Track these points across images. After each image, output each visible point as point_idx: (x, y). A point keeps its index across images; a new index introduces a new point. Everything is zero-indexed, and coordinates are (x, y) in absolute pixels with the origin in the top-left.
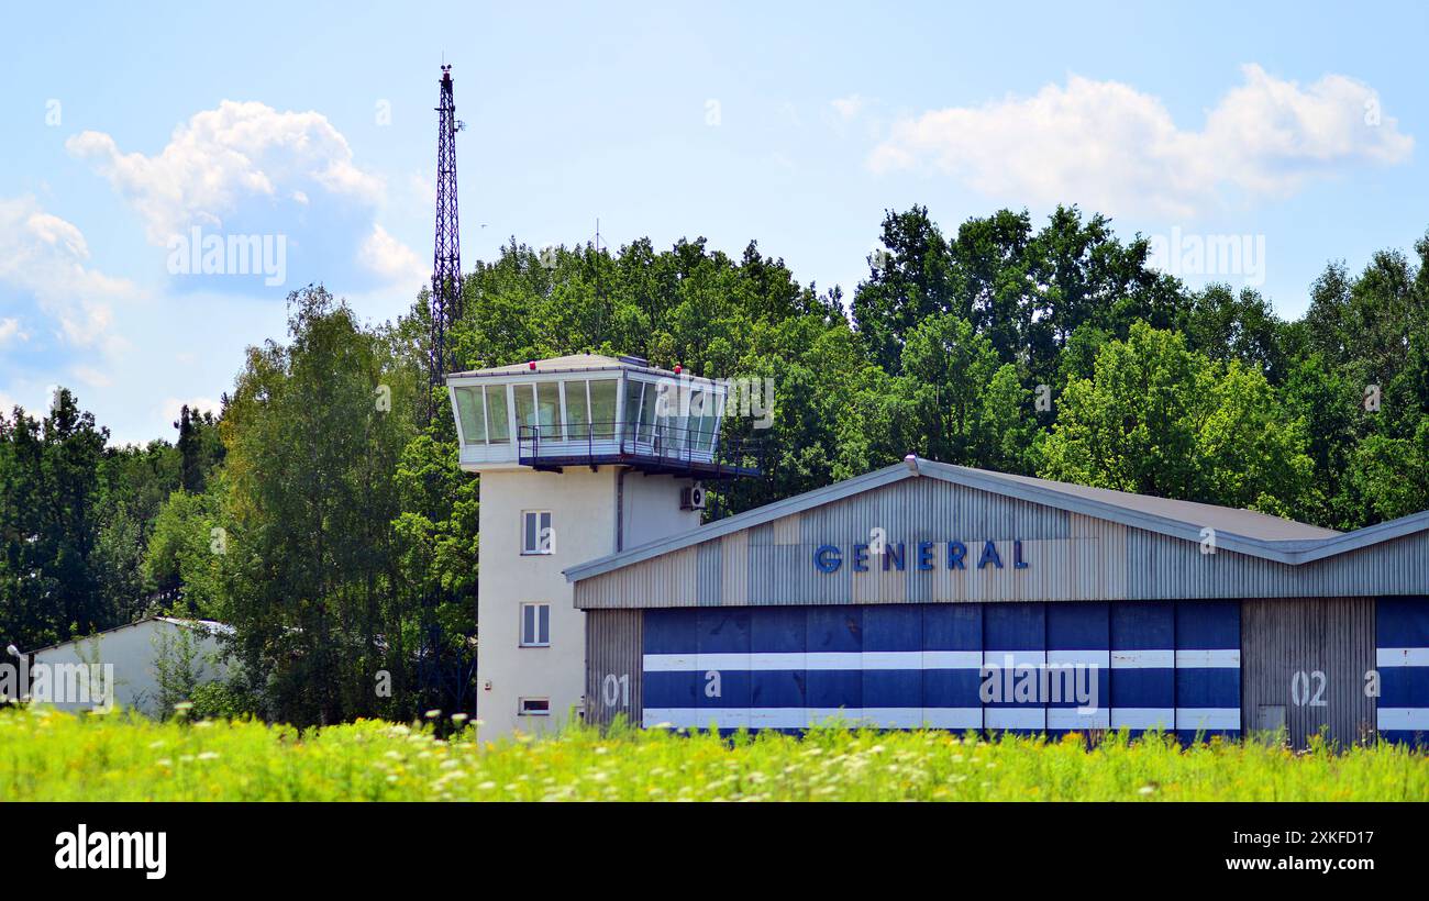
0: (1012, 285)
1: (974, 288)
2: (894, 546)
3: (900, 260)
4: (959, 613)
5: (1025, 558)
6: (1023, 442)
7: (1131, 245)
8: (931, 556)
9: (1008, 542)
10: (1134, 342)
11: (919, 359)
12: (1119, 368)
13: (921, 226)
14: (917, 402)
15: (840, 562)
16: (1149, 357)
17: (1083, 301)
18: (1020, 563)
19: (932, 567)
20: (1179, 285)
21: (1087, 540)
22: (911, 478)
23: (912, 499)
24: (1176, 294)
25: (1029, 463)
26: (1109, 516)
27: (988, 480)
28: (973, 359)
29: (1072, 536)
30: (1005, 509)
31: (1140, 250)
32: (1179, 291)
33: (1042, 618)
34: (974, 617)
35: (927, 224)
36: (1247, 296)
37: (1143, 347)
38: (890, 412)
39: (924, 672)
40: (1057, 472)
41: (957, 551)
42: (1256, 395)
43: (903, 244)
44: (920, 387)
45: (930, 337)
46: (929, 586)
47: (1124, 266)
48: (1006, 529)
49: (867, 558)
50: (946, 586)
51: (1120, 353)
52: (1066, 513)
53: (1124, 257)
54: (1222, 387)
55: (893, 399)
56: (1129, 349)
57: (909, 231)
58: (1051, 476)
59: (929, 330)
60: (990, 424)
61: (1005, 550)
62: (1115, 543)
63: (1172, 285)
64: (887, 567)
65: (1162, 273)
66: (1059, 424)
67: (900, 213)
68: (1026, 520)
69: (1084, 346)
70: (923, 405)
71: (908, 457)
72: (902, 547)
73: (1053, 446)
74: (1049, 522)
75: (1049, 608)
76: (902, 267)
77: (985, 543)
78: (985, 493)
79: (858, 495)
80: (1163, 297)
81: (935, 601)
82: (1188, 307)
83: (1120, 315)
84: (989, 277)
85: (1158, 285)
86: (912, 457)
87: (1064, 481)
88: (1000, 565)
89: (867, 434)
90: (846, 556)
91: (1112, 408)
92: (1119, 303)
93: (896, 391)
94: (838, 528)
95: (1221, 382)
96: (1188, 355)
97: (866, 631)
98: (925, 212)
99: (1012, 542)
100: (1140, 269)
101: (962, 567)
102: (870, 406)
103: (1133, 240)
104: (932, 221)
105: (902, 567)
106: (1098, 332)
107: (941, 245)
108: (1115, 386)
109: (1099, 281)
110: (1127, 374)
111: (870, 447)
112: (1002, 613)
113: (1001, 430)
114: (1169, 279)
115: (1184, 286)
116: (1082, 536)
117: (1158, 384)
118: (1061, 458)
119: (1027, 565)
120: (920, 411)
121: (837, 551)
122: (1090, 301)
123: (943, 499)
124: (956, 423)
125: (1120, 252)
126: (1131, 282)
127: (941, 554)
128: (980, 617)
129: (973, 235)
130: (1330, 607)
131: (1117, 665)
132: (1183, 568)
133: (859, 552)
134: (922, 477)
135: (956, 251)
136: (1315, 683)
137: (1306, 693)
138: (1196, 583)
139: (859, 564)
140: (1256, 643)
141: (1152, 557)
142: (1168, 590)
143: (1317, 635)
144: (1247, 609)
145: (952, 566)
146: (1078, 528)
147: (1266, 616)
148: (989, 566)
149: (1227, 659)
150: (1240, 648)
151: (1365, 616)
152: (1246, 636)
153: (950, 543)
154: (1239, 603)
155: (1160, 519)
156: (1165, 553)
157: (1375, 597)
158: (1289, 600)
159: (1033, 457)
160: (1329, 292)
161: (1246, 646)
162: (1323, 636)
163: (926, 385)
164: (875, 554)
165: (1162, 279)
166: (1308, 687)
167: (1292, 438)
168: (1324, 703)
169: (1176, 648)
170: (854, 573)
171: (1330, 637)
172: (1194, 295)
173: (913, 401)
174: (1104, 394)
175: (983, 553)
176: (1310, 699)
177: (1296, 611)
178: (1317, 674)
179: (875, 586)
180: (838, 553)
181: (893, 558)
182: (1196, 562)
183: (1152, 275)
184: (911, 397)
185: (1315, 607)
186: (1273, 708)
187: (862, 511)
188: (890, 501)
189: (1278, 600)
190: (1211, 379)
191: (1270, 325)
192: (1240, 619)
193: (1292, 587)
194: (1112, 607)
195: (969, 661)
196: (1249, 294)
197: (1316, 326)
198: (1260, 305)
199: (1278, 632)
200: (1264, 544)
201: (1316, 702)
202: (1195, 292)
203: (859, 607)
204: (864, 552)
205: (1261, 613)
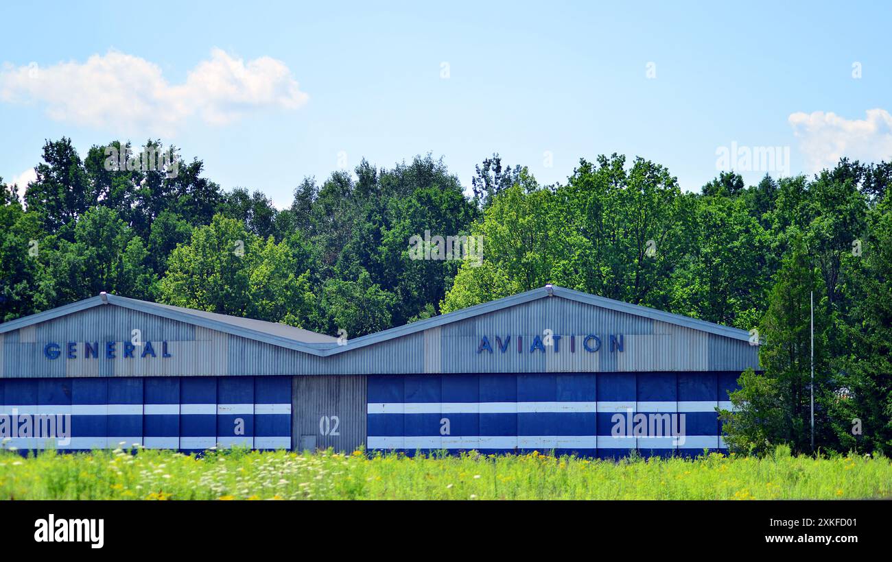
0: (122, 186)
1: (99, 187)
2: (92, 344)
3: (54, 170)
4: (129, 383)
5: (169, 351)
6: (147, 282)
7: (191, 164)
8: (114, 350)
9: (159, 343)
10: (215, 226)
11: (86, 232)
12: (206, 240)
13: (67, 150)
14: (85, 258)
15: (59, 353)
16: (223, 235)
17: (163, 196)
18: (166, 354)
19: (114, 357)
20: (218, 188)
21: (205, 342)
22: (103, 305)
23: (102, 316)
24: (217, 193)
25: (151, 294)
26: (218, 328)
27: (149, 307)
28: (118, 233)
29: (197, 339)
30: (158, 323)
31: (197, 167)
32: (218, 192)
33: (178, 386)
34: (139, 386)
35: (71, 149)
36: (257, 195)
37: (220, 228)
38: (69, 264)
39: (108, 417)
40: (168, 300)
41: (129, 347)
42: (283, 257)
43: (56, 160)
44: (87, 249)
45: (93, 219)
46: (112, 368)
47: (187, 176)
48: (158, 335)
49: (75, 350)
50: (122, 367)
51: (207, 232)
52: (193, 326)
53: (187, 171)
54: (263, 252)
55: (71, 256)
56: (212, 230)
57: (60, 153)
58: (165, 302)
59: (92, 216)
60: (129, 271)
61: (157, 347)
62: (221, 343)
63: (214, 188)
64: (87, 356)
65: (208, 181)
66: (170, 272)
67: (54, 142)
68: (170, 330)
69: (164, 224)
70: (89, 259)
71: (102, 293)
72: (96, 344)
73: (165, 285)
74: (184, 331)
75: (182, 380)
76: (55, 174)
77: (145, 343)
78: (146, 314)
79: (71, 314)
80: (207, 195)
81: (115, 376)
82: (223, 201)
83: (184, 205)
84: (109, 182)
85: (206, 188)
86: (105, 293)
87: (173, 304)
88: (154, 355)
89: (55, 276)
90: (63, 349)
91: (202, 263)
92: (183, 199)
93: (72, 251)
94: (59, 334)
95: (263, 249)
96: (246, 233)
97: (74, 393)
98: (70, 142)
99: (162, 343)
100: (196, 179)
101: (132, 356)
102: (57, 260)
103: (192, 161)
104: (73, 146)
105: (96, 356)
106: (174, 215)
107: (78, 160)
108: (204, 251)
109: (172, 185)
110: (211, 244)
111: (56, 284)
112: (155, 383)
113: (136, 275)
114: (212, 185)
115: (221, 189)
116: (202, 339)
117: (229, 250)
118: (171, 292)
119: (170, 356)
120: (86, 263)
121: (58, 347)
122: (167, 197)
123: (122, 317)
124: (106, 270)
125: (185, 168)
126: (191, 186)
127: (119, 348)
128: (142, 385)
129: (97, 156)
130: (342, 380)
131: (221, 412)
132: (260, 357)
133: (71, 347)
134: (109, 304)
135: (87, 166)
136: (333, 423)
137: (328, 428)
138: (266, 365)
139: (71, 354)
140: (300, 400)
141: (243, 352)
142: (251, 370)
143: (335, 396)
144: (295, 381)
145: (126, 356)
146: (200, 335)
147: (306, 385)
148: (148, 355)
149: (283, 409)
150: (291, 403)
151: (362, 385)
152: (294, 396)
153: (125, 342)
154: (291, 377)
155: (248, 330)
156: (251, 350)
157: (367, 375)
158: (319, 376)
159: (153, 291)
160: (305, 194)
161: (294, 401)
162: (338, 396)
163: (90, 247)
164: (80, 348)
165: (208, 184)
166: (329, 424)
167: (302, 282)
168: (338, 434)
169: (255, 403)
170: (68, 359)
171: (342, 397)
172: (226, 194)
173: (81, 258)
174: (196, 255)
175: (144, 349)
176: (330, 431)
177: (323, 382)
178: (334, 417)
179: (80, 367)
180: (59, 348)
181: (91, 351)
182: (268, 354)
183: (203, 182)
184: (81, 255)
185: (334, 380)
186: (309, 437)
187: (73, 324)
188: (90, 319)
189: (313, 376)
190: (258, 247)
191: (270, 212)
192: (292, 387)
193: (322, 369)
194: (218, 379)
195: (135, 410)
196: (258, 194)
197: (297, 214)
198: (265, 201)
199: (312, 393)
200: (306, 345)
201: (333, 433)
202: (227, 192)
203: (70, 379)
204: (74, 347)
205: (303, 384)
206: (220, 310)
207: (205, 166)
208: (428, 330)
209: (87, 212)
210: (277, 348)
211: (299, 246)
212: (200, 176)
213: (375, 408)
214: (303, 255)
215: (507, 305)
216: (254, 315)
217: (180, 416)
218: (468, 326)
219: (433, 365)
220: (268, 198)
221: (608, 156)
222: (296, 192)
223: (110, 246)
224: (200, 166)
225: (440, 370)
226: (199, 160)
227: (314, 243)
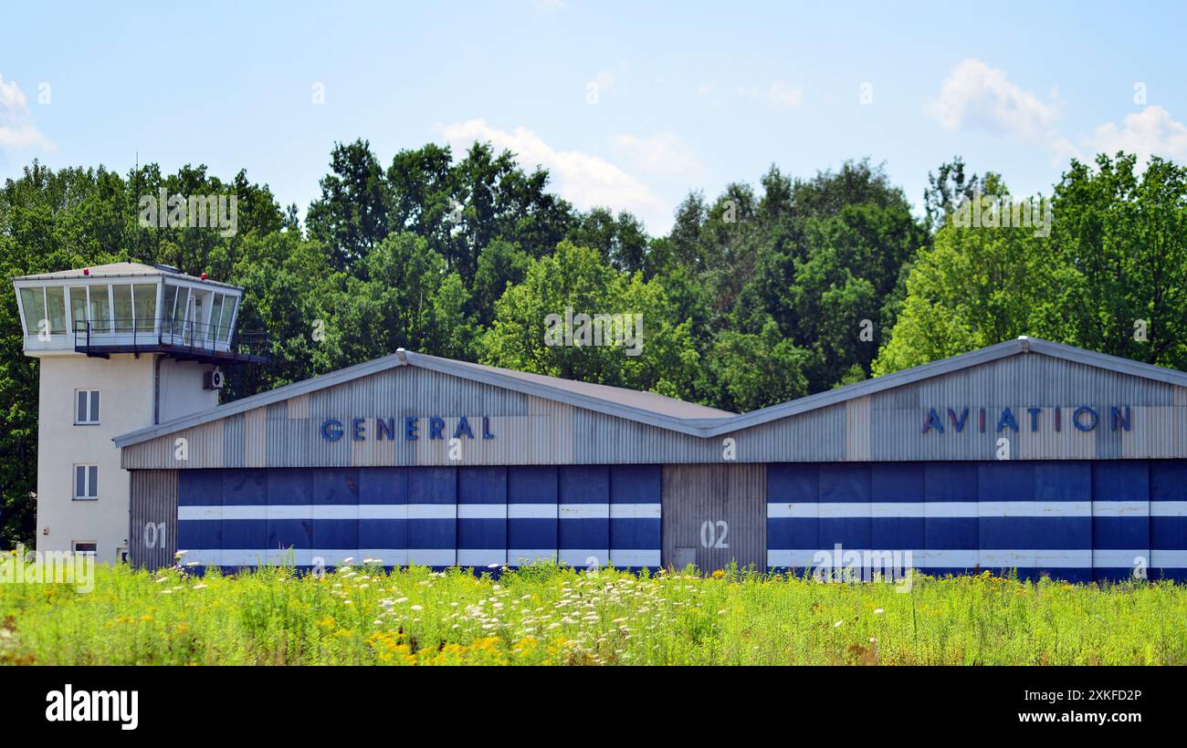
0: (439, 206)
1: (406, 207)
2: (386, 421)
3: (346, 183)
4: (437, 474)
5: (492, 431)
6: (467, 336)
7: (533, 175)
8: (416, 429)
9: (478, 418)
10: (560, 257)
11: (384, 267)
12: (547, 277)
13: (363, 156)
14: (383, 302)
15: (341, 433)
16: (571, 269)
17: (494, 219)
18: (487, 434)
19: (417, 437)
20: (569, 208)
21: (541, 417)
22: (401, 366)
23: (400, 382)
24: (568, 215)
25: (473, 352)
26: (559, 399)
27: (463, 369)
28: (427, 269)
29: (530, 413)
30: (475, 392)
31: (540, 179)
32: (570, 213)
33: (504, 479)
34: (450, 477)
35: (369, 156)
36: (624, 217)
37: (566, 261)
38: (360, 310)
39: (409, 521)
40: (496, 360)
41: (437, 425)
42: (655, 301)
43: (348, 170)
44: (385, 290)
45: (392, 250)
46: (413, 453)
47: (527, 191)
48: (476, 409)
49: (363, 429)
50: (427, 453)
51: (549, 265)
52: (524, 396)
53: (527, 184)
54: (627, 294)
55: (363, 300)
56: (556, 262)
57: (354, 160)
58: (491, 363)
59: (392, 244)
60: (442, 322)
61: (476, 424)
62: (564, 420)
63: (565, 207)
64: (380, 437)
65: (556, 198)
66: (498, 321)
67: (346, 145)
68: (493, 400)
69: (495, 256)
70: (387, 304)
71: (399, 350)
72: (392, 421)
73: (492, 340)
74: (512, 403)
75: (509, 470)
76: (347, 190)
77: (459, 419)
78: (459, 379)
79: (357, 380)
80: (556, 217)
81: (418, 464)
82: (576, 225)
83: (522, 231)
84: (420, 200)
85: (554, 207)
86: (402, 349)
87: (503, 367)
88: (471, 436)
89: (341, 328)
90: (347, 428)
91: (541, 309)
92: (522, 223)
93: (364, 293)
94: (341, 406)
95: (627, 290)
96: (602, 268)
97: (362, 488)
98: (367, 145)
99: (481, 418)
100: (540, 194)
101: (441, 437)
102: (344, 305)
103: (534, 171)
104: (371, 152)
105: (392, 437)
106: (508, 245)
107: (379, 171)
108: (544, 292)
109: (507, 204)
110: (554, 283)
111: (343, 339)
112: (472, 474)
113: (451, 326)
114: (562, 203)
115: (574, 208)
116: (537, 414)
117: (578, 290)
118: (499, 349)
119: (493, 436)
120: (384, 311)
121: (339, 424)
122: (499, 220)
123: (426, 383)
124: (411, 319)
125: (524, 180)
126: (532, 204)
127: (424, 427)
128: (455, 478)
129: (404, 164)
130: (732, 471)
131: (564, 516)
132: (617, 440)
133: (357, 424)
134: (409, 365)
135: (391, 177)
136: (719, 530)
137: (712, 538)
138: (627, 451)
139: (358, 434)
140: (674, 498)
141: (593, 431)
142: (605, 456)
143: (722, 493)
144: (667, 472)
145: (433, 436)
146: (534, 407)
147: (682, 477)
148: (462, 436)
149: (651, 511)
150: (661, 502)
151: (759, 477)
152: (666, 492)
153: (431, 418)
154: (659, 468)
155: (600, 401)
156: (604, 428)
157: (767, 463)
158: (699, 465)
159: (476, 347)
160: (689, 216)
161: (666, 500)
162: (726, 493)
163: (389, 288)
164: (370, 427)
165: (556, 202)
166: (714, 533)
167: (680, 336)
168: (726, 546)
169: (610, 502)
170: (353, 442)
171: (731, 495)
172: (581, 216)
173: (379, 302)
174: (534, 298)
175: (458, 427)
176: (715, 543)
177: (705, 473)
178: (721, 523)
179: (370, 452)
180: (341, 426)
181: (385, 430)
182: (628, 435)
183: (549, 199)
184: (378, 298)
185: (719, 471)
186: (686, 549)
187: (361, 392)
188: (383, 385)
189: (690, 465)
190: (619, 288)
191: (642, 241)
192: (661, 480)
193: (703, 455)
194: (559, 470)
195: (445, 511)
196: (626, 216)
197: (679, 242)
198: (635, 225)
199: (690, 490)
200: (681, 422)
201: (720, 545)
202: (582, 213)
203: (357, 469)
204: (361, 425)
205: (677, 476)
206: (568, 374)
207: (551, 178)
208: (852, 400)
209: (386, 239)
210: (641, 426)
211: (682, 286)
212: (545, 191)
213: (778, 510)
214: (687, 298)
215: (963, 365)
216: (613, 381)
217: (508, 520)
218: (909, 395)
219: (859, 449)
220: (639, 221)
221: (1112, 156)
222: (677, 211)
223: (417, 286)
224: (545, 177)
225: (869, 456)
226: (543, 169)
227: (703, 282)
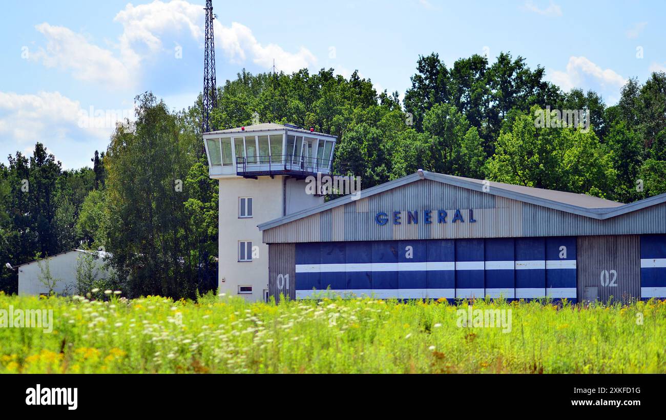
0: (479, 90)
2: (413, 212)
3: (426, 79)
4: (443, 244)
5: (474, 218)
6: (479, 163)
7: (535, 71)
8: (430, 217)
9: (466, 210)
11: (431, 124)
13: (435, 63)
14: (429, 145)
15: (387, 220)
17: (513, 97)
18: (472, 220)
19: (431, 222)
20: (558, 89)
22: (421, 180)
23: (421, 190)
24: (557, 93)
25: (483, 173)
26: (514, 197)
27: (457, 181)
28: (457, 125)
29: (497, 207)
30: (465, 194)
31: (540, 73)
32: (558, 92)
33: (482, 246)
34: (451, 246)
35: (439, 61)
36: (590, 94)
38: (417, 149)
39: (427, 272)
41: (442, 215)
42: (590, 140)
43: (427, 71)
44: (431, 138)
45: (436, 114)
46: (429, 231)
47: (532, 80)
48: (465, 204)
49: (400, 218)
50: (437, 231)
51: (525, 120)
52: (494, 196)
53: (532, 76)
54: (573, 136)
55: (418, 143)
56: (530, 119)
57: (430, 64)
59: (436, 110)
60: (465, 155)
61: (465, 214)
62: (517, 210)
63: (555, 89)
64: (409, 222)
65: (550, 84)
66: (496, 154)
67: (426, 57)
68: (475, 199)
70: (432, 146)
71: (419, 170)
72: (416, 213)
73: (493, 165)
74: (486, 200)
75: (485, 241)
76: (427, 82)
77: (455, 211)
79: (396, 188)
80: (551, 95)
81: (432, 238)
82: (562, 100)
84: (469, 87)
85: (548, 89)
86: (421, 170)
88: (463, 221)
90: (390, 217)
91: (521, 146)
92: (529, 99)
93: (419, 140)
94: (386, 204)
95: (573, 134)
97: (399, 253)
98: (437, 56)
99: (468, 210)
100: (540, 82)
101: (445, 222)
103: (536, 68)
104: (441, 60)
105: (416, 222)
107: (445, 71)
108: (523, 136)
109: (520, 88)
110: (528, 131)
111: (407, 166)
112: (464, 244)
113: (470, 158)
114: (554, 87)
115: (561, 90)
116: (501, 207)
118: (497, 171)
119: (475, 221)
120: (431, 149)
122: (516, 97)
123: (436, 190)
125: (530, 74)
126: (536, 88)
127: (435, 216)
128: (453, 246)
129: (460, 67)
130: (619, 240)
131: (518, 268)
132: (549, 222)
133: (396, 215)
134: (425, 179)
135: (452, 74)
136: (611, 276)
137: (608, 281)
138: (555, 229)
139: (396, 221)
140: (584, 257)
141: (534, 217)
142: (542, 232)
143: (613, 253)
144: (580, 241)
145: (440, 221)
146: (499, 203)
147: (589, 243)
148: (457, 221)
149: (570, 264)
150: (576, 259)
151: (635, 243)
152: (579, 253)
153: (439, 211)
154: (577, 238)
155: (538, 199)
156: (540, 215)
157: (640, 235)
158: (598, 236)
159: (484, 170)
160: (630, 92)
161: (579, 258)
162: (616, 253)
163: (433, 136)
164: (404, 216)
165: (550, 86)
166: (608, 277)
167: (607, 161)
168: (616, 285)
169: (546, 259)
170: (394, 225)
171: (619, 254)
172: (565, 94)
173: (427, 144)
174: (517, 140)
175: (455, 215)
176: (609, 283)
177: (602, 241)
178: (613, 271)
179: (403, 231)
180: (387, 216)
181: (412, 218)
182: (555, 219)
183: (545, 85)
184: (427, 142)
185: (611, 240)
186: (592, 287)
187: (398, 195)
188: (411, 191)
189: (593, 236)
191: (601, 108)
192: (576, 246)
193: (600, 230)
194: (515, 240)
195: (448, 266)
196: (591, 93)
197: (623, 108)
198: (597, 99)
199: (594, 251)
200: (587, 210)
201: (612, 284)
202: (566, 93)
203: (396, 242)
204: (399, 215)
205: (586, 243)
207: (546, 72)
209: (433, 108)
210: (563, 214)
211: (623, 134)
212: (542, 80)
213: (647, 263)
217: (485, 271)
220: (599, 96)
222: (622, 90)
223: (451, 135)
224: (542, 71)
226: (541, 67)
227: (636, 131)
